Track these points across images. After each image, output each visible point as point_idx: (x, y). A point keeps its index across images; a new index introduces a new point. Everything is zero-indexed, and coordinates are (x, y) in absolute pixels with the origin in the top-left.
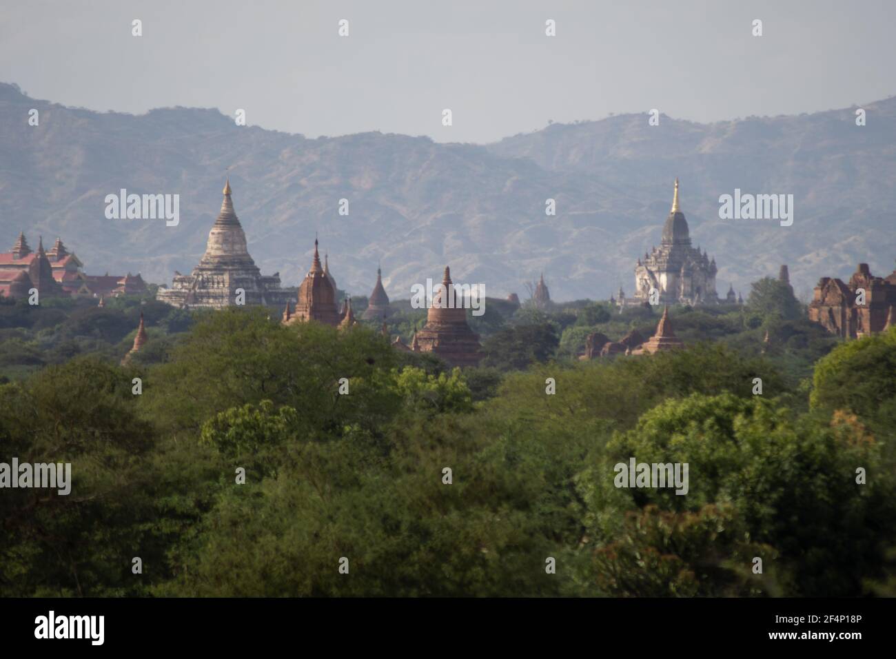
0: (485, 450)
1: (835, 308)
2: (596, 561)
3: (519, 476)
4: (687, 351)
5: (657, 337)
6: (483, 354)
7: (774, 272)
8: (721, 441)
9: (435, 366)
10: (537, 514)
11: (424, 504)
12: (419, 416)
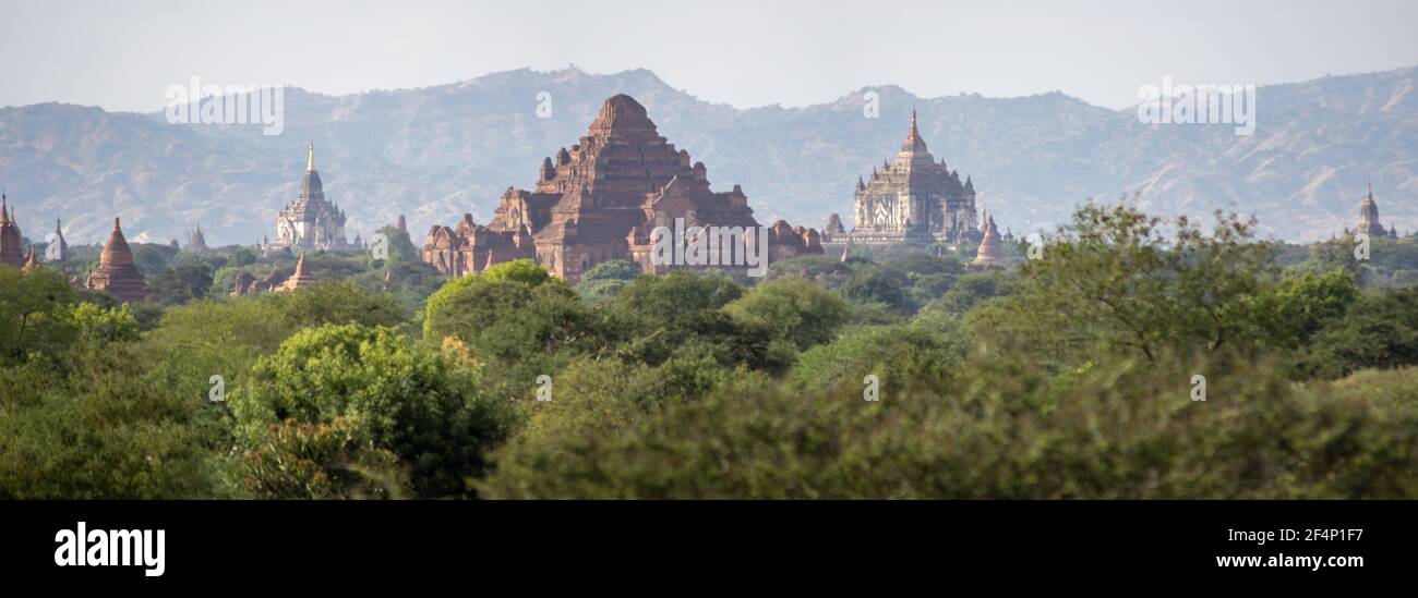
0: (150, 373)
1: (444, 251)
2: (243, 466)
3: (179, 395)
4: (321, 288)
5: (297, 275)
6: (149, 291)
7: (394, 221)
8: (350, 364)
9: (107, 302)
10: (193, 427)
11: (97, 419)
12: (92, 345)
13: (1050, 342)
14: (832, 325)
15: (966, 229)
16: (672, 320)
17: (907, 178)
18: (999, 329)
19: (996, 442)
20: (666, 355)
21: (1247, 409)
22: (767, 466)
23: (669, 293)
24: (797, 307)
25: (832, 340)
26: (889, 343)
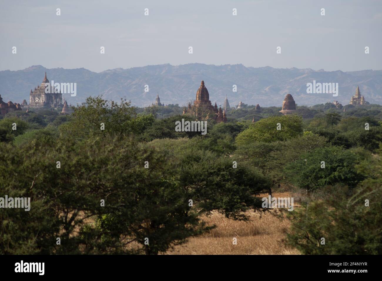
13: (80, 134)
14: (24, 129)
15: (59, 104)
19: (65, 159)
25: (24, 134)
26: (38, 134)
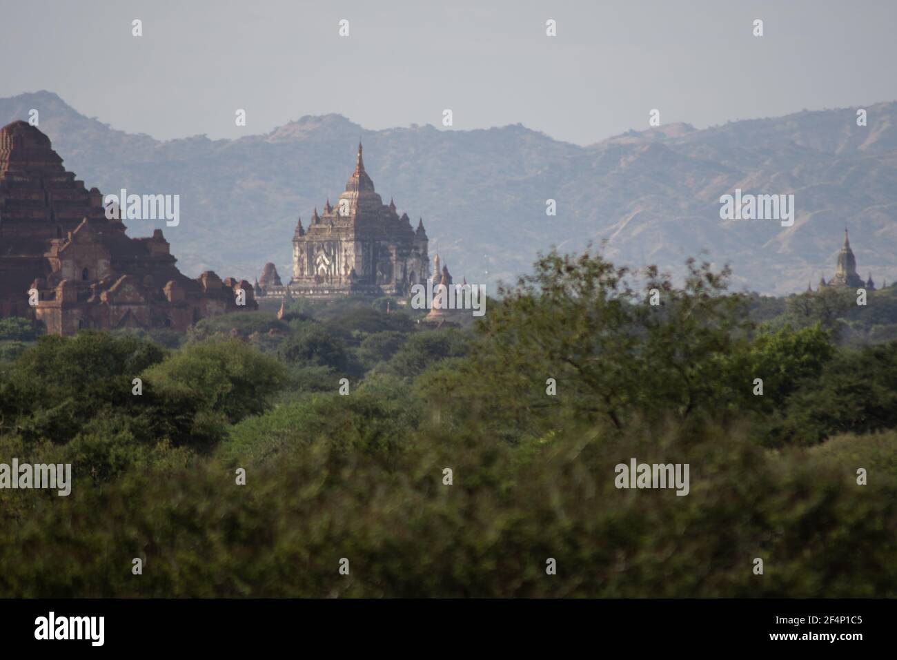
13: (510, 408)
14: (267, 392)
15: (418, 281)
16: (81, 389)
17: (352, 222)
18: (453, 394)
20: (74, 430)
21: (720, 480)
22: (192, 558)
23: (79, 357)
24: (228, 372)
25: (267, 410)
26: (331, 413)
